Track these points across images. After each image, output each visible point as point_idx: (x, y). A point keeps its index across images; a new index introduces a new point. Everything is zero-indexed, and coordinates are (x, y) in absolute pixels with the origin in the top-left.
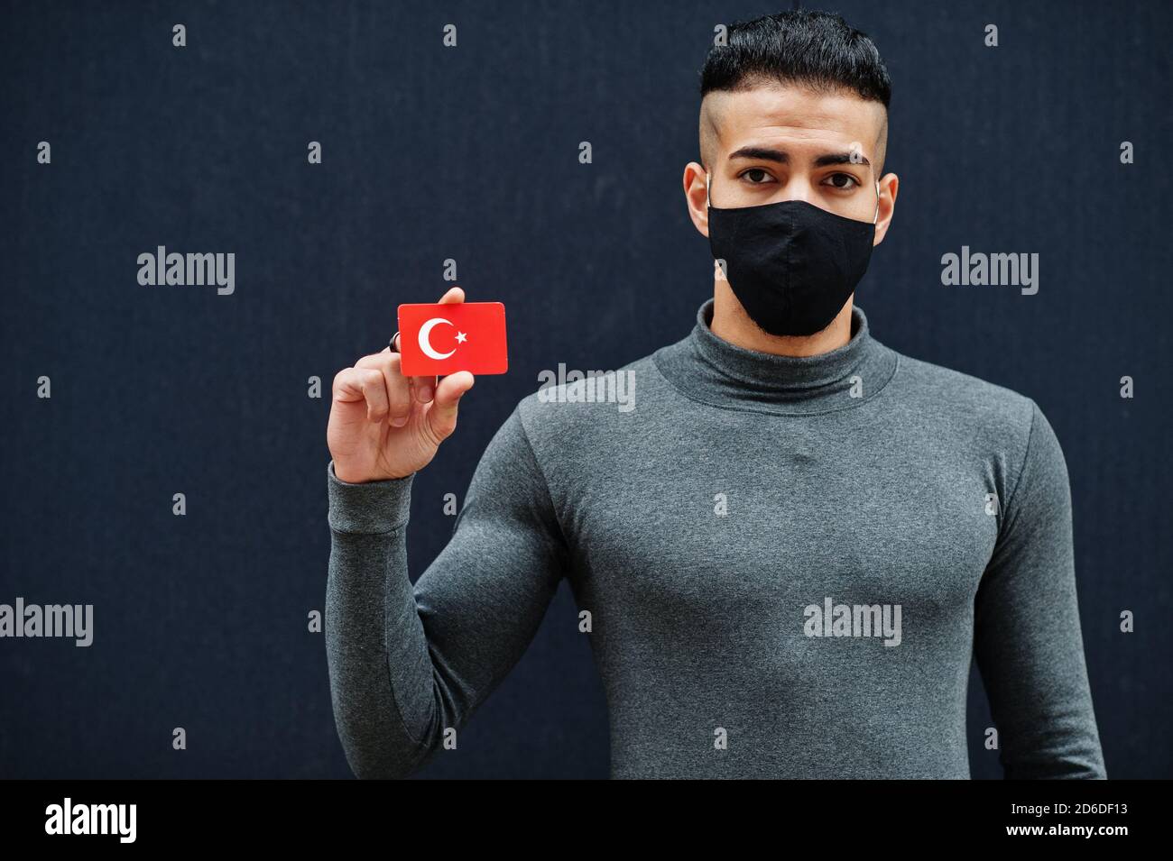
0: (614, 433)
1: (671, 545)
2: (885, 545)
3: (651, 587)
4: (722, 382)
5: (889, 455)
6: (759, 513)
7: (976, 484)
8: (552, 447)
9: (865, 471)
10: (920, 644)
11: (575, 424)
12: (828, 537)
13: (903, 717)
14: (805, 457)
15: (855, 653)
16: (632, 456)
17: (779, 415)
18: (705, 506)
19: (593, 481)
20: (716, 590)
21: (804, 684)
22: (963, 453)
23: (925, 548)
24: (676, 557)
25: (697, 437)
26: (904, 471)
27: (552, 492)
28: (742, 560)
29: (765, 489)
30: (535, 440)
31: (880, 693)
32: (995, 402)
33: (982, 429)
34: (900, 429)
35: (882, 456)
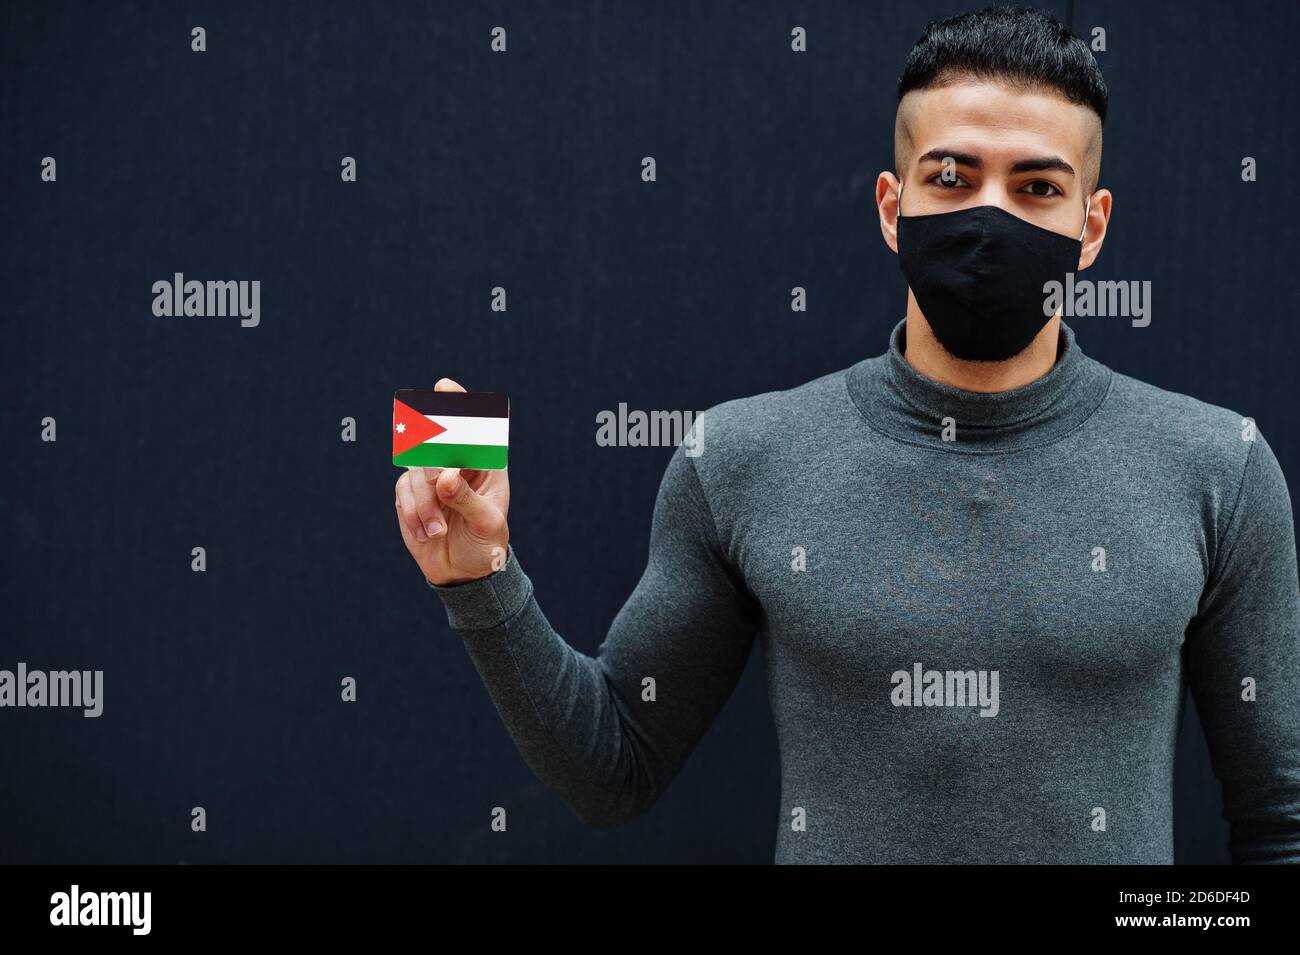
0: (785, 461)
1: (829, 593)
2: (1065, 601)
3: (807, 636)
4: (907, 412)
5: (1083, 498)
6: (926, 563)
7: (1181, 528)
8: (719, 476)
9: (1052, 515)
10: (1103, 705)
11: (743, 450)
12: (1002, 591)
13: (1082, 782)
14: (984, 501)
15: (1027, 716)
16: (801, 490)
17: (962, 453)
18: (869, 552)
19: (759, 515)
20: (875, 645)
21: (966, 749)
22: (1169, 493)
23: (1111, 603)
24: (833, 606)
25: (869, 474)
26: (1097, 516)
27: (718, 526)
28: (905, 614)
29: (935, 536)
30: (702, 469)
31: (1055, 758)
32: (1211, 431)
33: (1193, 466)
34: (1097, 468)
35: (1073, 500)
